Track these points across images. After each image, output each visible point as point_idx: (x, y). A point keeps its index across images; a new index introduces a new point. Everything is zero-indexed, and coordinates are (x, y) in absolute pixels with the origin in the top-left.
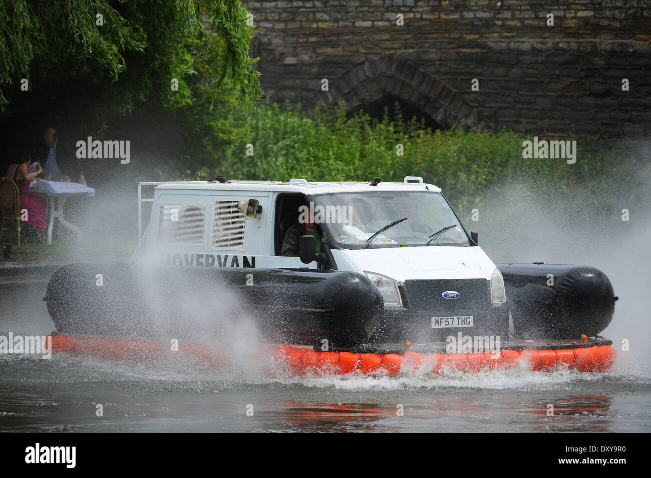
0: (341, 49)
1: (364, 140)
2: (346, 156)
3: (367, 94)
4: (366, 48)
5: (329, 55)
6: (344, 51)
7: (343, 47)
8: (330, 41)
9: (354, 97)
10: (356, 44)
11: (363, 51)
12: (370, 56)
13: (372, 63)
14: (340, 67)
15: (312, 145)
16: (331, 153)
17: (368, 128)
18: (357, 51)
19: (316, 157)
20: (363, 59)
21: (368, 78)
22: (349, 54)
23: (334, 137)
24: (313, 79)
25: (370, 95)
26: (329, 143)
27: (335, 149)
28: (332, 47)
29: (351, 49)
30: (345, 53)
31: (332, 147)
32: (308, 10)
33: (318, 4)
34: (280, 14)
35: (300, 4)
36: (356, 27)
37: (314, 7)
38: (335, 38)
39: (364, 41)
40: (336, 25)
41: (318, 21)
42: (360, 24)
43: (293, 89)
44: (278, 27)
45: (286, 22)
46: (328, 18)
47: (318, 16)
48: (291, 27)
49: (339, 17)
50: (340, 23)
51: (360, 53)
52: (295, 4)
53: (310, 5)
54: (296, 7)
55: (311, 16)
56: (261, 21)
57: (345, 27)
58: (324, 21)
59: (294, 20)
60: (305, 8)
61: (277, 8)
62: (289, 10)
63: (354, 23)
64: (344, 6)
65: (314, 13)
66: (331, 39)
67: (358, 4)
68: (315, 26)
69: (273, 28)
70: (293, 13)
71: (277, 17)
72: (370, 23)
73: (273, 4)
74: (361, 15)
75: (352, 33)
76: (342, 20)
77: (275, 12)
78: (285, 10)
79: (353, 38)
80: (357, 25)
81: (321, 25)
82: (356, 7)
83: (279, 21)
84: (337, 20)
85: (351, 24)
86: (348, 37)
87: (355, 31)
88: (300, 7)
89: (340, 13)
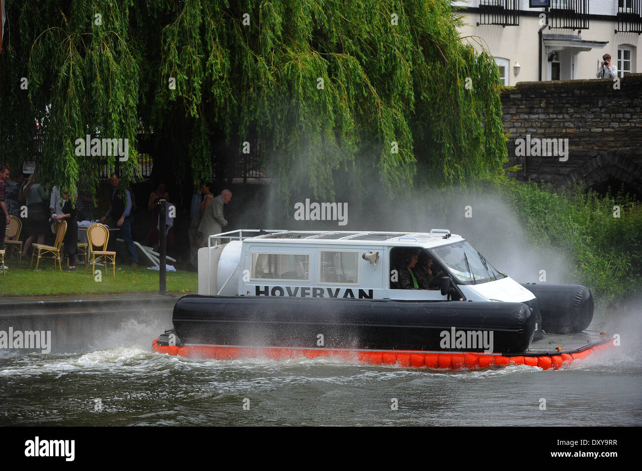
0: (581, 147)
1: (594, 208)
2: (581, 219)
3: (599, 177)
4: (598, 146)
5: (574, 151)
6: (583, 148)
7: (583, 146)
8: (574, 142)
9: (590, 180)
10: (592, 143)
11: (596, 148)
12: (601, 152)
13: (602, 156)
14: (581, 159)
15: (558, 212)
16: (570, 217)
17: (597, 201)
18: (592, 148)
19: (560, 220)
20: (596, 154)
21: (599, 166)
22: (586, 150)
23: (573, 206)
24: (563, 167)
25: (601, 178)
26: (569, 210)
27: (573, 215)
28: (576, 146)
29: (588, 147)
30: (584, 150)
31: (571, 213)
32: (560, 120)
33: (566, 116)
34: (541, 123)
35: (555, 116)
36: (591, 132)
37: (564, 118)
38: (578, 140)
39: (597, 142)
40: (578, 130)
41: (566, 128)
42: (594, 130)
43: (549, 173)
44: (540, 132)
45: (545, 128)
46: (573, 126)
47: (567, 124)
48: (548, 132)
49: (580, 125)
50: (581, 129)
51: (594, 150)
52: (551, 116)
53: (561, 117)
54: (552, 118)
55: (562, 125)
56: (529, 127)
57: (584, 132)
58: (570, 128)
59: (550, 127)
60: (558, 119)
61: (539, 119)
62: (547, 120)
63: (590, 129)
64: (583, 118)
65: (564, 122)
66: (574, 140)
67: (593, 117)
68: (564, 131)
69: (536, 132)
70: (550, 122)
71: (539, 125)
72: (601, 130)
73: (537, 116)
74: (595, 124)
75: (589, 136)
76: (582, 127)
77: (538, 122)
78: (544, 120)
79: (590, 140)
80: (592, 130)
81: (568, 130)
82: (592, 119)
83: (540, 127)
84: (579, 128)
85: (588, 130)
86: (587, 139)
87: (591, 135)
88: (555, 118)
89: (581, 122)
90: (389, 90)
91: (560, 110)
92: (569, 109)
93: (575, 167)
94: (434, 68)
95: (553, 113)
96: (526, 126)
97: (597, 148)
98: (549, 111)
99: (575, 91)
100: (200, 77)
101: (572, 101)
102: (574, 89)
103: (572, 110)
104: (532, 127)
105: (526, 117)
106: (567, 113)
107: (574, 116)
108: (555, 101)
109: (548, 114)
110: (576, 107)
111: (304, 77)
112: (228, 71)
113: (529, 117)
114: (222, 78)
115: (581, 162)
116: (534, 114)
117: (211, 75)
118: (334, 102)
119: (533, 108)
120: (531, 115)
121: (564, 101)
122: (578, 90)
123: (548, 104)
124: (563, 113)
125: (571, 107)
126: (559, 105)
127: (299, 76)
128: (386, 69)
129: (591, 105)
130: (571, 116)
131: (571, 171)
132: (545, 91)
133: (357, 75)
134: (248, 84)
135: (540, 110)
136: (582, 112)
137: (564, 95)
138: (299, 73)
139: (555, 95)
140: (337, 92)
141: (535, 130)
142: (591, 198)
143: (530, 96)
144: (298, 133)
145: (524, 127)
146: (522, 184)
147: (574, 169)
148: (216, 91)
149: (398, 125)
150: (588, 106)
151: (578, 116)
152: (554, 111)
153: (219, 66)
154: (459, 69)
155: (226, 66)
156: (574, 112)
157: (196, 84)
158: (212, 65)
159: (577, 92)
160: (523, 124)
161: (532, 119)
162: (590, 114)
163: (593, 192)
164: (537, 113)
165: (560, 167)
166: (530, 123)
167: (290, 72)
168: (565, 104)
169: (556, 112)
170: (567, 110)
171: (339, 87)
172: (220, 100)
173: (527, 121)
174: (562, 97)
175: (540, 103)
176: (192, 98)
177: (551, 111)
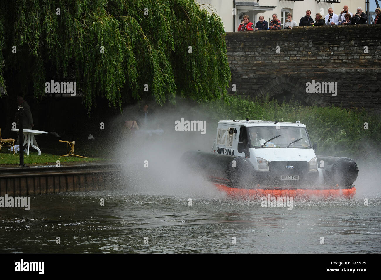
1: (276, 110)
2: (268, 117)
4: (276, 72)
5: (261, 75)
6: (267, 73)
7: (267, 71)
9: (272, 92)
10: (272, 70)
12: (278, 75)
13: (279, 78)
14: (266, 80)
16: (262, 116)
17: (278, 105)
18: (273, 73)
20: (275, 76)
21: (277, 84)
22: (269, 74)
23: (263, 109)
25: (278, 91)
26: (261, 112)
28: (262, 71)
29: (270, 72)
30: (268, 74)
32: (253, 56)
33: (256, 53)
34: (240, 58)
35: (249, 53)
36: (272, 63)
37: (255, 54)
38: (264, 68)
39: (275, 69)
40: (264, 62)
41: (256, 60)
42: (274, 61)
43: (246, 89)
44: (240, 63)
45: (243, 61)
46: (261, 59)
47: (257, 58)
48: (245, 63)
49: (265, 59)
50: (266, 61)
51: (274, 74)
52: (247, 53)
53: (253, 53)
54: (247, 55)
55: (254, 58)
56: (233, 60)
57: (268, 63)
58: (259, 60)
59: (246, 60)
60: (251, 55)
61: (239, 55)
62: (245, 56)
63: (271, 61)
64: (267, 54)
65: (255, 57)
66: (262, 68)
67: (273, 53)
68: (255, 62)
69: (237, 63)
70: (246, 57)
71: (239, 59)
72: (278, 61)
73: (238, 53)
74: (274, 58)
75: (271, 65)
76: (267, 60)
77: (239, 57)
78: (242, 56)
79: (271, 68)
80: (273, 62)
81: (258, 62)
82: (273, 55)
83: (240, 60)
84: (264, 60)
85: (270, 62)
86: (269, 67)
87: (272, 65)
88: (249, 55)
89: (266, 57)
90: (156, 38)
91: (252, 49)
92: (258, 49)
93: (263, 85)
94: (182, 24)
95: (248, 51)
96: (231, 59)
97: (276, 73)
98: (246, 50)
99: (262, 37)
100: (40, 31)
101: (260, 44)
102: (261, 37)
103: (260, 50)
104: (235, 60)
105: (231, 54)
106: (257, 51)
107: (261, 53)
108: (249, 44)
109: (245, 52)
110: (263, 47)
111: (104, 31)
112: (56, 27)
113: (233, 54)
114: (52, 32)
115: (266, 81)
116: (236, 52)
117: (46, 30)
118: (123, 46)
119: (235, 48)
120: (234, 53)
121: (255, 44)
122: (263, 36)
123: (245, 46)
124: (254, 51)
125: (260, 48)
126: (252, 46)
127: (101, 30)
128: (154, 25)
129: (272, 46)
130: (259, 53)
131: (259, 87)
132: (243, 38)
133: (136, 29)
134: (69, 35)
135: (240, 50)
136: (267, 51)
137: (255, 40)
138: (102, 29)
139: (249, 40)
140: (125, 40)
141: (237, 62)
142: (274, 104)
143: (234, 41)
144: (100, 66)
145: (230, 60)
146: (232, 95)
147: (262, 86)
148: (48, 40)
149: (162, 60)
150: (270, 47)
151: (264, 53)
152: (248, 50)
153: (50, 24)
154: (198, 24)
155: (55, 25)
156: (261, 51)
157: (36, 35)
158: (46, 24)
159: (263, 38)
160: (229, 58)
161: (235, 55)
162: (271, 51)
163: (275, 100)
164: (238, 52)
165: (253, 85)
166: (234, 58)
167: (96, 28)
168: (256, 45)
169: (250, 50)
170: (257, 50)
171: (126, 37)
172: (51, 45)
173: (232, 57)
174: (254, 41)
175: (240, 45)
176: (34, 44)
177: (247, 50)
